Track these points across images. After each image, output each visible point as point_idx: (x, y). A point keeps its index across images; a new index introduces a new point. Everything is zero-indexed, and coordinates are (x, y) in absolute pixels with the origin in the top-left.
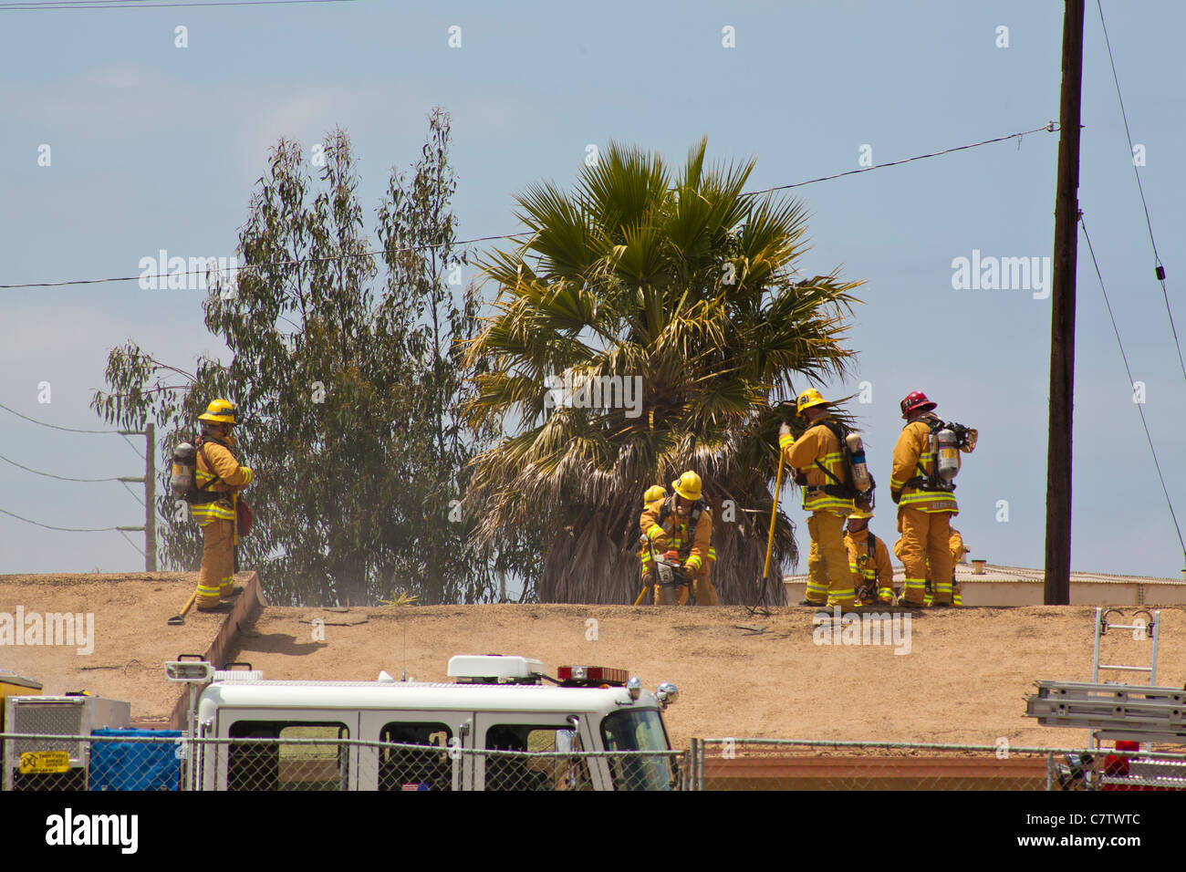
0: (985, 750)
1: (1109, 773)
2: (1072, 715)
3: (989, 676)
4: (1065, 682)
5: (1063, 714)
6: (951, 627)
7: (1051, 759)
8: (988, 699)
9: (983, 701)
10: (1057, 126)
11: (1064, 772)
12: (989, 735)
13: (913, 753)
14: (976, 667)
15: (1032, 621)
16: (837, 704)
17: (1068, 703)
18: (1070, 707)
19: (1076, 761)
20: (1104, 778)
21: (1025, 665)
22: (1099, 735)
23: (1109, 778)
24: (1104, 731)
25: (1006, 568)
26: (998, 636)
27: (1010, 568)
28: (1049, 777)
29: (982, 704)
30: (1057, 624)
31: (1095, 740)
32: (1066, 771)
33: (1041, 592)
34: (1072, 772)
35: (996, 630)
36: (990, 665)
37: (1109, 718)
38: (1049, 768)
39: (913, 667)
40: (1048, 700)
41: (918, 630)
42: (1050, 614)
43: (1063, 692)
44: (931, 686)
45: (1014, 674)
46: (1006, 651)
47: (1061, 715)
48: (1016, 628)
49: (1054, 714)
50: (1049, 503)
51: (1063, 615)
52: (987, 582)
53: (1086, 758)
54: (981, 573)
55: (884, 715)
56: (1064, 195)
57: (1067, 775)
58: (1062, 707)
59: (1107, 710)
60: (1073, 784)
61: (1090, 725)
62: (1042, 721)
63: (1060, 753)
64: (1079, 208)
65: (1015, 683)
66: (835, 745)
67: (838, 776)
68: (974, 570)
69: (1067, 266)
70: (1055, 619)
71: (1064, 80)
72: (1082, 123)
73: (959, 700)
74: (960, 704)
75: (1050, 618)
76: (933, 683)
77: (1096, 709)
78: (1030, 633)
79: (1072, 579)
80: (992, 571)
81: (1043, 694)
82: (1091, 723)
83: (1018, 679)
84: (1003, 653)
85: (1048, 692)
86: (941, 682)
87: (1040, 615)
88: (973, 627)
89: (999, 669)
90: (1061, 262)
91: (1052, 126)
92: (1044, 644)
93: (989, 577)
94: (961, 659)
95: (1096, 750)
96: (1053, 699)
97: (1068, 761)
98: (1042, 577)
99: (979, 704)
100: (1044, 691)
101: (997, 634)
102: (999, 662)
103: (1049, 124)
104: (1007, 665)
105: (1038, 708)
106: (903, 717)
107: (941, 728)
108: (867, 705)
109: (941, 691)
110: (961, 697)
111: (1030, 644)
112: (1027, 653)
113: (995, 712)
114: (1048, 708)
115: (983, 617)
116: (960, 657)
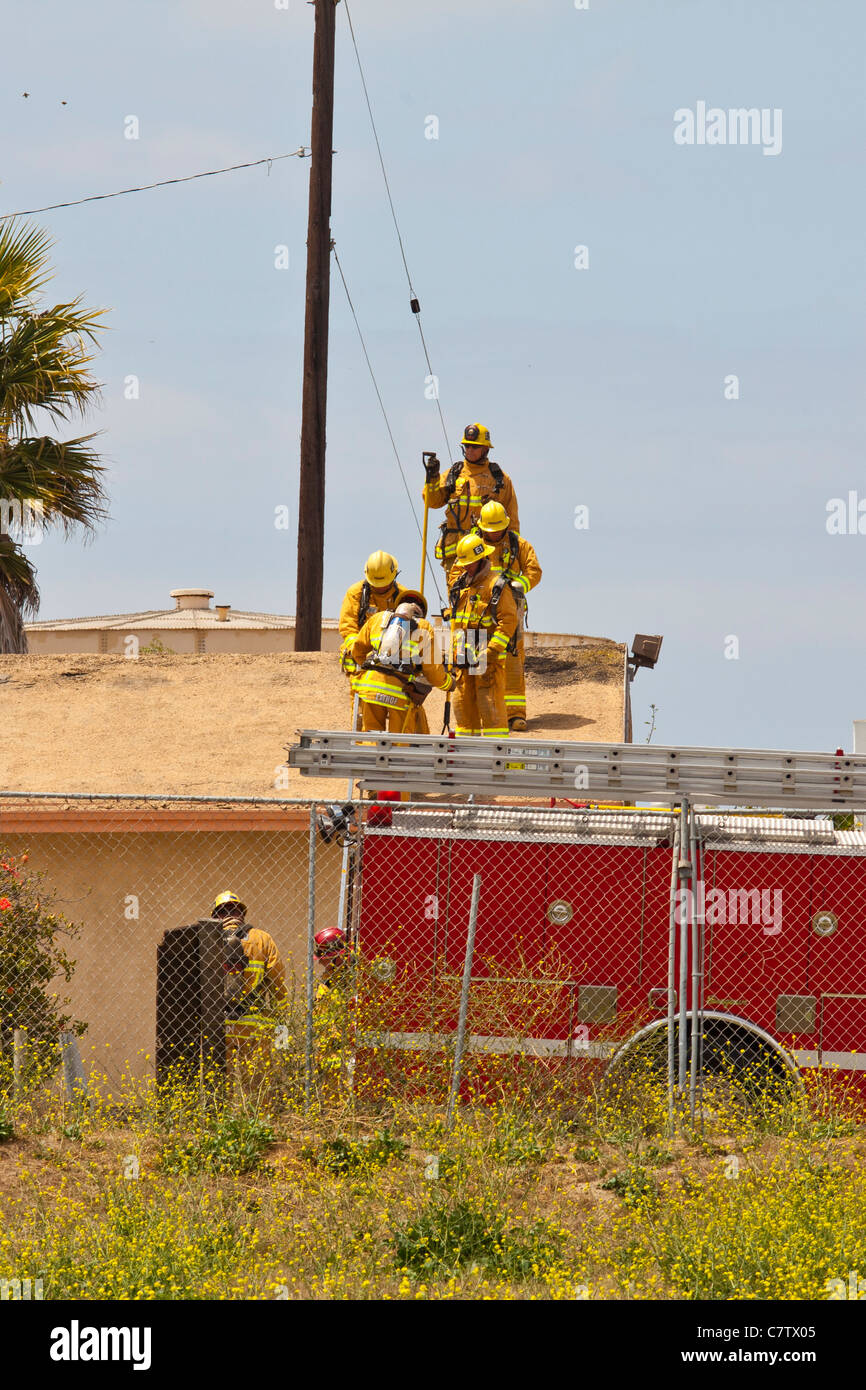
0: (246, 801)
1: (373, 824)
2: (333, 765)
3: (243, 726)
4: (325, 730)
5: (325, 764)
6: (204, 675)
7: (314, 811)
8: (242, 750)
9: (237, 752)
10: (309, 152)
11: (326, 823)
12: (243, 787)
13: (164, 806)
14: (230, 717)
15: (287, 668)
16: (85, 756)
17: (331, 753)
18: (332, 757)
19: (338, 812)
20: (366, 829)
21: (281, 714)
22: (362, 786)
23: (372, 829)
24: (367, 780)
25: (251, 614)
26: (252, 684)
27: (255, 615)
28: (312, 829)
29: (237, 756)
30: (313, 672)
31: (358, 790)
32: (328, 822)
33: (291, 639)
34: (335, 823)
35: (251, 677)
36: (244, 715)
37: (372, 767)
38: (312, 820)
39: (164, 716)
40: (311, 749)
41: (169, 678)
42: (305, 661)
43: (326, 741)
44: (184, 736)
45: (269, 723)
46: (261, 700)
47: (322, 765)
48: (270, 675)
49: (316, 764)
50: (300, 546)
51: (319, 662)
52: (232, 629)
53: (349, 809)
54: (224, 620)
55: (134, 767)
56: (317, 224)
57: (328, 827)
58: (325, 756)
59: (372, 760)
60: (336, 835)
61: (353, 775)
62: (305, 771)
63: (323, 804)
64: (332, 237)
65: (269, 733)
66: (90, 798)
67: (95, 831)
68: (217, 617)
69: (319, 298)
70: (311, 667)
71: (315, 103)
72: (333, 149)
73: (212, 751)
74: (213, 755)
75: (306, 664)
76: (184, 733)
77: (359, 758)
78: (286, 680)
79: (323, 626)
80: (236, 618)
81: (306, 742)
82: (354, 773)
83: (275, 729)
84: (257, 702)
85: (310, 741)
86: (194, 732)
87: (296, 662)
88: (226, 675)
89: (254, 719)
90: (313, 293)
91: (303, 152)
92: (299, 693)
93: (234, 624)
94: (213, 709)
95: (358, 801)
96: (315, 748)
97: (331, 814)
98: (293, 624)
99: (233, 755)
100: (305, 741)
101: (250, 682)
102: (253, 711)
103: (300, 149)
104: (262, 714)
105: (299, 757)
106: (154, 769)
107: (193, 780)
108: (116, 757)
109: (194, 741)
110: (214, 748)
111: (284, 692)
112: (282, 703)
113: (249, 764)
114: (310, 758)
115: (237, 664)
116: (213, 706)
